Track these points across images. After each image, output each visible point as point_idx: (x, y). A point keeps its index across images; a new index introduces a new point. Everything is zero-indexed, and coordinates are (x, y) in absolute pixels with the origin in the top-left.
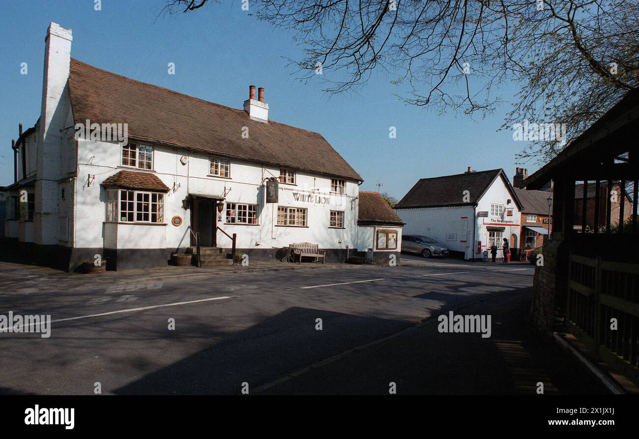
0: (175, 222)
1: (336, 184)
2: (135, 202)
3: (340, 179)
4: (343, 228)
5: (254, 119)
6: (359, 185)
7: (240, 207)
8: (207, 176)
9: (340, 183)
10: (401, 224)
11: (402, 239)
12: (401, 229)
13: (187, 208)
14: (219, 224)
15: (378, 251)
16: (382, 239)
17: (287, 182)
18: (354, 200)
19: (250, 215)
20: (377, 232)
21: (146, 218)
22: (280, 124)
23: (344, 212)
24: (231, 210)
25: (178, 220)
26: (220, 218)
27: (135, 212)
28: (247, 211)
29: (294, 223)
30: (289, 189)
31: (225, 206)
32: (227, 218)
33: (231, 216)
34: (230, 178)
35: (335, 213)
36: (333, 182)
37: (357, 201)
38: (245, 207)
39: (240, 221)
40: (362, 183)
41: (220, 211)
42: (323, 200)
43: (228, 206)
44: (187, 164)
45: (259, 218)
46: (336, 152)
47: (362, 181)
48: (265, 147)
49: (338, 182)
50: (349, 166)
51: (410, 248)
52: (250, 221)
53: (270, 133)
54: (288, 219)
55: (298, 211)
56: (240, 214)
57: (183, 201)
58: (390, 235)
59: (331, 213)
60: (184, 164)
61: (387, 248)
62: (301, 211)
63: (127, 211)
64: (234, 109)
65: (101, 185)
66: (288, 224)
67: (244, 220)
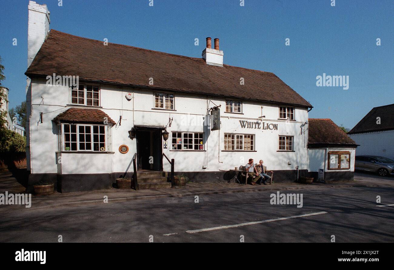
0: (122, 150)
1: (285, 111)
2: (78, 133)
3: (288, 106)
4: (293, 151)
5: (209, 64)
6: (309, 111)
7: (186, 135)
8: (152, 109)
9: (288, 110)
10: (354, 146)
11: (356, 160)
12: (354, 150)
13: (133, 138)
14: (164, 151)
15: (329, 171)
16: (334, 160)
17: (233, 111)
18: (303, 125)
19: (196, 142)
20: (329, 154)
21: (89, 147)
22: (234, 67)
23: (293, 137)
24: (177, 138)
25: (124, 148)
26: (166, 145)
27: (78, 142)
28: (193, 138)
29: (241, 148)
30: (236, 118)
31: (170, 135)
32: (173, 145)
33: (177, 144)
34: (175, 110)
35: (284, 138)
36: (281, 110)
37: (307, 126)
38: (191, 136)
39: (186, 147)
40: (311, 109)
41: (165, 139)
42: (271, 127)
43: (174, 134)
44: (132, 99)
45: (206, 144)
46: (287, 85)
47: (311, 107)
48: (214, 83)
49: (286, 109)
50: (298, 95)
51: (364, 167)
52: (196, 147)
53: (224, 73)
54: (235, 145)
55: (245, 137)
56: (185, 141)
57: (129, 132)
58: (343, 157)
59: (280, 138)
60: (129, 100)
61: (339, 168)
62: (249, 137)
63: (71, 142)
64: (192, 58)
65: (52, 121)
66: (235, 149)
67: (191, 147)
